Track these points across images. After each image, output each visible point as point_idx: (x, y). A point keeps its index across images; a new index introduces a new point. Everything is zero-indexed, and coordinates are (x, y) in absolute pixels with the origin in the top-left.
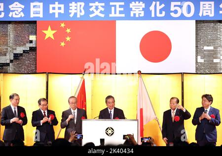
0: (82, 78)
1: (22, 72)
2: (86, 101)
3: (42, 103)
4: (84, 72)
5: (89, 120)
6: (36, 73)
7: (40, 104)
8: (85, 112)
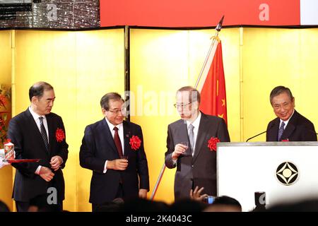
0: (216, 38)
1: (62, 25)
2: (225, 97)
3: (113, 104)
4: (221, 23)
5: (235, 144)
6: (97, 28)
7: (107, 109)
8: (224, 123)
